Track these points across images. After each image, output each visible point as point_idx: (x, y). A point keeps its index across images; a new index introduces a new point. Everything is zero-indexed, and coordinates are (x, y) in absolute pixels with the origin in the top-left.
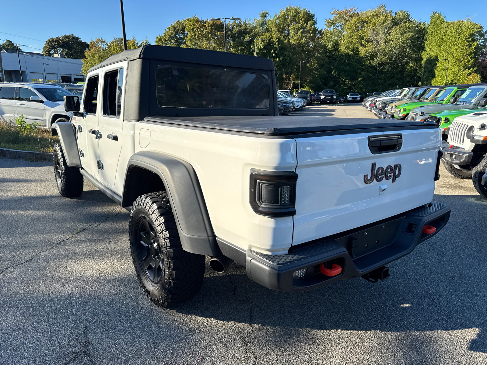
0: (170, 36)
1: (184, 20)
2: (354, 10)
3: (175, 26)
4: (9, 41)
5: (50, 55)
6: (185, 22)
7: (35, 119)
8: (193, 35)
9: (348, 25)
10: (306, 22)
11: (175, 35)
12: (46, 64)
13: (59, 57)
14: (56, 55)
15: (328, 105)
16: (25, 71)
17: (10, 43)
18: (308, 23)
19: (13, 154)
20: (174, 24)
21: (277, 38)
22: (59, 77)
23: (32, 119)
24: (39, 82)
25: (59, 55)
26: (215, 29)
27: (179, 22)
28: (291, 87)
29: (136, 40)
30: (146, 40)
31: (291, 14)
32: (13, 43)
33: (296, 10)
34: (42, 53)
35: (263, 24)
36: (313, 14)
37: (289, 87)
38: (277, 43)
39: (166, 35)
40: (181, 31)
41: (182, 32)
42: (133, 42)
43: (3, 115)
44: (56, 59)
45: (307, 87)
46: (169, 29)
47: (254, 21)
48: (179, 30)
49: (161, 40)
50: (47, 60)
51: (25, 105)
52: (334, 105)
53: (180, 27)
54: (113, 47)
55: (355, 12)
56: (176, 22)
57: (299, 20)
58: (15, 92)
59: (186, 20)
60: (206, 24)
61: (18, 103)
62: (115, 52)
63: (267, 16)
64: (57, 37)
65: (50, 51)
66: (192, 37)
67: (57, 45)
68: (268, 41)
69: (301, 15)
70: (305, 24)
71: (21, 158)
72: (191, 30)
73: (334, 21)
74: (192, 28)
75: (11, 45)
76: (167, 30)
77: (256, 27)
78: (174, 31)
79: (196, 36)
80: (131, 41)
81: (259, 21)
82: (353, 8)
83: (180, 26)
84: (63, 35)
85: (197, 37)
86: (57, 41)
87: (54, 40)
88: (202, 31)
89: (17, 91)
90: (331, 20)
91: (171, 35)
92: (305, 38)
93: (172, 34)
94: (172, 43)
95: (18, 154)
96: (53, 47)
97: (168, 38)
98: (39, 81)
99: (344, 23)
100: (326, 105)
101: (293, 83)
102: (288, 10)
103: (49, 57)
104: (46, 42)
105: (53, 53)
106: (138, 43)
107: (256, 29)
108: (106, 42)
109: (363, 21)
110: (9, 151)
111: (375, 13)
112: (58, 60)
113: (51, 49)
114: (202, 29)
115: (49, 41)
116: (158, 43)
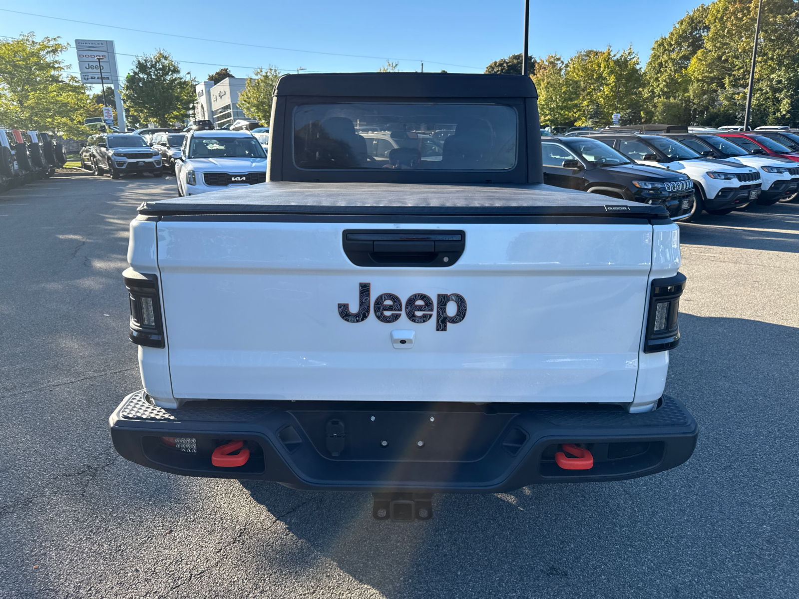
0: (681, 36)
3: (694, 16)
8: (719, 30)
11: (691, 34)
20: (691, 13)
26: (771, 11)
27: (702, 7)
29: (611, 51)
30: (630, 49)
42: (606, 55)
46: (682, 22)
49: (663, 45)
54: (573, 67)
56: (696, 9)
60: (751, 5)
62: (574, 74)
64: (503, 59)
66: (716, 33)
72: (717, 21)
74: (719, 16)
76: (677, 26)
78: (690, 25)
79: (726, 31)
80: (604, 53)
84: (511, 56)
85: (728, 32)
86: (501, 65)
87: (498, 64)
88: (741, 19)
91: (683, 34)
93: (685, 31)
94: (682, 48)
97: (676, 40)
104: (487, 68)
106: (614, 56)
108: (562, 59)
114: (740, 15)
115: (491, 66)
116: (656, 52)
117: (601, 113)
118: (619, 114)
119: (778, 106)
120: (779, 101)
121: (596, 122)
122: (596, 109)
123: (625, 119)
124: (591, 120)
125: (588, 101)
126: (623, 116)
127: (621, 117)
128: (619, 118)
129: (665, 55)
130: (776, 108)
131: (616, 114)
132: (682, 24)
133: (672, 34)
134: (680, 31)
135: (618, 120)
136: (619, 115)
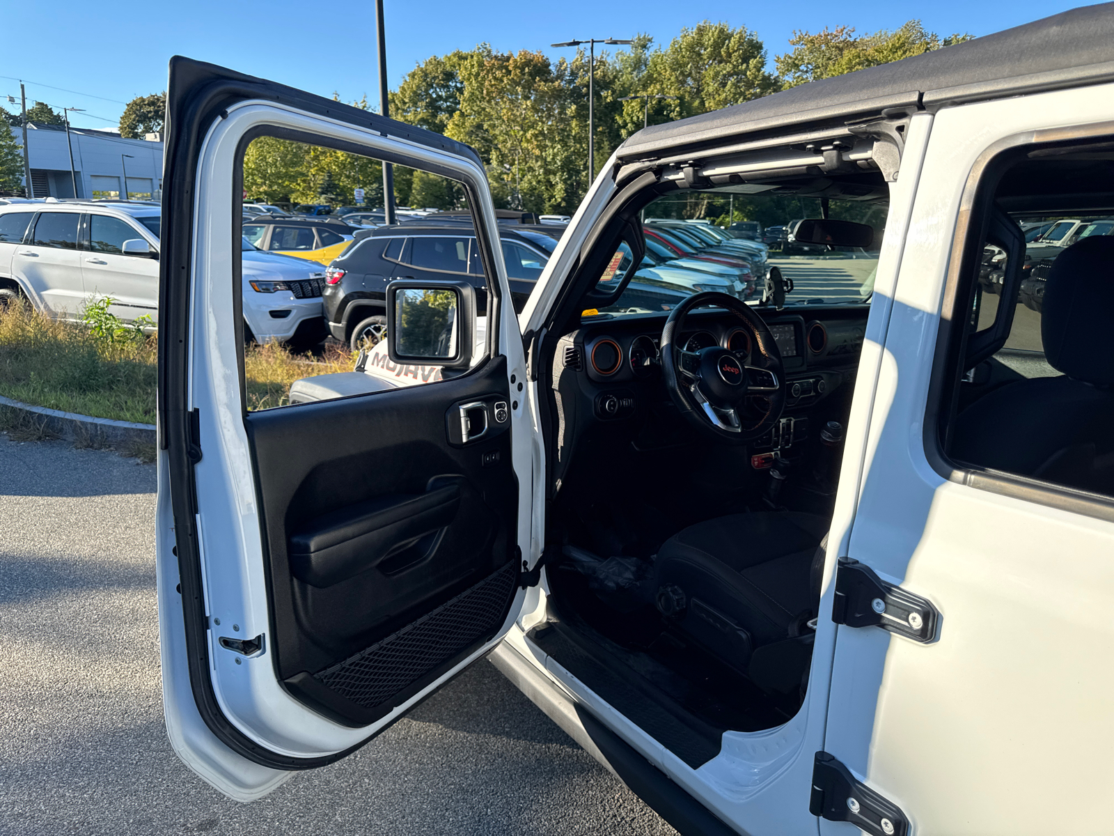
0: (415, 93)
1: (446, 56)
2: (847, 33)
3: (426, 70)
4: (42, 104)
5: (136, 136)
6: (449, 59)
7: (134, 306)
8: (476, 90)
9: (833, 68)
10: (745, 60)
11: (426, 91)
12: (127, 156)
13: (155, 140)
14: (150, 137)
15: (807, 257)
16: (80, 172)
17: (43, 108)
18: (750, 62)
19: (83, 431)
20: (423, 66)
21: (678, 98)
22: (155, 186)
23: (125, 305)
24: (109, 199)
25: (156, 136)
26: (531, 76)
27: (435, 60)
28: (703, 212)
30: (364, 101)
31: (709, 39)
32: (51, 109)
33: (722, 31)
34: (119, 132)
35: (638, 64)
36: (760, 41)
37: (698, 214)
38: (678, 109)
39: (405, 90)
40: (440, 80)
41: (442, 82)
43: (43, 293)
44: (150, 144)
45: (736, 213)
46: (413, 76)
47: (617, 57)
48: (435, 78)
49: (394, 102)
50: (129, 146)
51: (106, 264)
52: (822, 257)
53: (437, 72)
55: (849, 39)
56: (428, 61)
57: (729, 55)
58: (79, 227)
59: (452, 57)
61: (86, 260)
63: (648, 46)
64: (154, 94)
65: (136, 126)
67: (153, 114)
68: (656, 104)
69: (733, 43)
70: (745, 65)
71: (110, 447)
72: (472, 78)
73: (796, 59)
75: (46, 113)
76: (409, 79)
77: (620, 71)
78: (425, 80)
79: (485, 92)
81: (628, 57)
82: (844, 28)
83: (438, 69)
85: (487, 94)
86: (152, 104)
87: (146, 102)
88: (500, 80)
89: (85, 225)
90: (790, 58)
91: (417, 90)
92: (742, 98)
93: (418, 87)
94: (418, 110)
95: (103, 432)
96: (144, 118)
97: (410, 97)
98: (109, 195)
99: (822, 64)
100: (802, 257)
101: (708, 203)
102: (701, 31)
103: (133, 141)
104: (128, 105)
105: (143, 132)
107: (622, 75)
109: (867, 60)
110: (71, 421)
111: (899, 39)
112: (155, 145)
113: (138, 121)
114: (498, 74)
115: (135, 103)
117: (336, 186)
118: (362, 190)
119: (552, 191)
120: (552, 186)
121: (332, 199)
122: (328, 181)
123: (371, 197)
124: (324, 196)
125: (316, 168)
126: (367, 193)
127: (365, 194)
128: (363, 195)
129: (399, 115)
130: (550, 194)
131: (358, 190)
132: (413, 77)
133: (403, 88)
134: (414, 86)
135: (362, 198)
136: (363, 192)
